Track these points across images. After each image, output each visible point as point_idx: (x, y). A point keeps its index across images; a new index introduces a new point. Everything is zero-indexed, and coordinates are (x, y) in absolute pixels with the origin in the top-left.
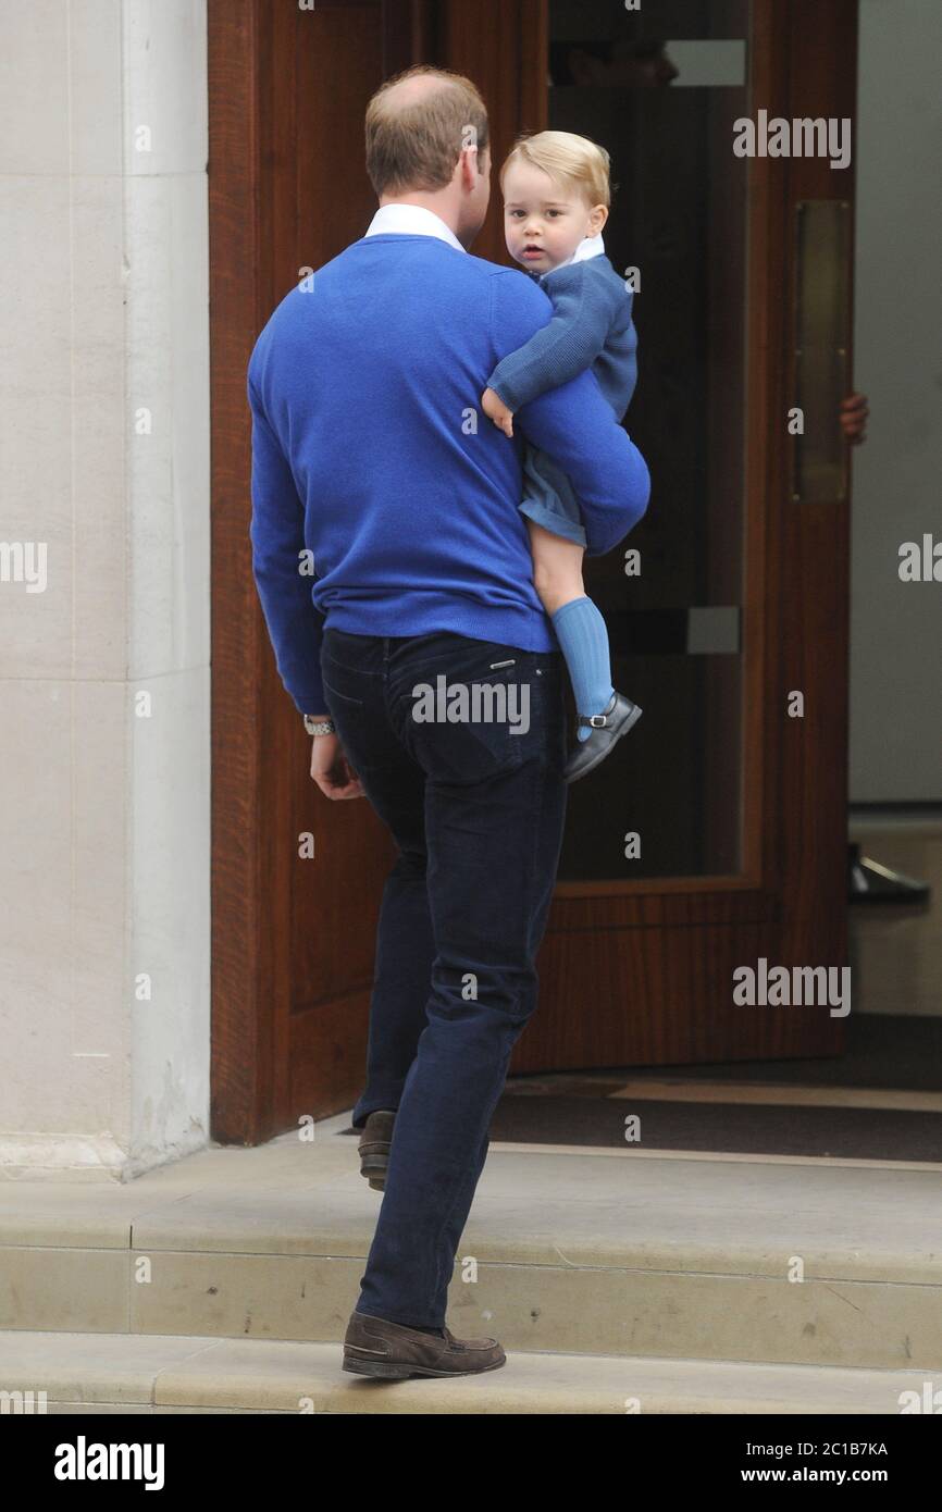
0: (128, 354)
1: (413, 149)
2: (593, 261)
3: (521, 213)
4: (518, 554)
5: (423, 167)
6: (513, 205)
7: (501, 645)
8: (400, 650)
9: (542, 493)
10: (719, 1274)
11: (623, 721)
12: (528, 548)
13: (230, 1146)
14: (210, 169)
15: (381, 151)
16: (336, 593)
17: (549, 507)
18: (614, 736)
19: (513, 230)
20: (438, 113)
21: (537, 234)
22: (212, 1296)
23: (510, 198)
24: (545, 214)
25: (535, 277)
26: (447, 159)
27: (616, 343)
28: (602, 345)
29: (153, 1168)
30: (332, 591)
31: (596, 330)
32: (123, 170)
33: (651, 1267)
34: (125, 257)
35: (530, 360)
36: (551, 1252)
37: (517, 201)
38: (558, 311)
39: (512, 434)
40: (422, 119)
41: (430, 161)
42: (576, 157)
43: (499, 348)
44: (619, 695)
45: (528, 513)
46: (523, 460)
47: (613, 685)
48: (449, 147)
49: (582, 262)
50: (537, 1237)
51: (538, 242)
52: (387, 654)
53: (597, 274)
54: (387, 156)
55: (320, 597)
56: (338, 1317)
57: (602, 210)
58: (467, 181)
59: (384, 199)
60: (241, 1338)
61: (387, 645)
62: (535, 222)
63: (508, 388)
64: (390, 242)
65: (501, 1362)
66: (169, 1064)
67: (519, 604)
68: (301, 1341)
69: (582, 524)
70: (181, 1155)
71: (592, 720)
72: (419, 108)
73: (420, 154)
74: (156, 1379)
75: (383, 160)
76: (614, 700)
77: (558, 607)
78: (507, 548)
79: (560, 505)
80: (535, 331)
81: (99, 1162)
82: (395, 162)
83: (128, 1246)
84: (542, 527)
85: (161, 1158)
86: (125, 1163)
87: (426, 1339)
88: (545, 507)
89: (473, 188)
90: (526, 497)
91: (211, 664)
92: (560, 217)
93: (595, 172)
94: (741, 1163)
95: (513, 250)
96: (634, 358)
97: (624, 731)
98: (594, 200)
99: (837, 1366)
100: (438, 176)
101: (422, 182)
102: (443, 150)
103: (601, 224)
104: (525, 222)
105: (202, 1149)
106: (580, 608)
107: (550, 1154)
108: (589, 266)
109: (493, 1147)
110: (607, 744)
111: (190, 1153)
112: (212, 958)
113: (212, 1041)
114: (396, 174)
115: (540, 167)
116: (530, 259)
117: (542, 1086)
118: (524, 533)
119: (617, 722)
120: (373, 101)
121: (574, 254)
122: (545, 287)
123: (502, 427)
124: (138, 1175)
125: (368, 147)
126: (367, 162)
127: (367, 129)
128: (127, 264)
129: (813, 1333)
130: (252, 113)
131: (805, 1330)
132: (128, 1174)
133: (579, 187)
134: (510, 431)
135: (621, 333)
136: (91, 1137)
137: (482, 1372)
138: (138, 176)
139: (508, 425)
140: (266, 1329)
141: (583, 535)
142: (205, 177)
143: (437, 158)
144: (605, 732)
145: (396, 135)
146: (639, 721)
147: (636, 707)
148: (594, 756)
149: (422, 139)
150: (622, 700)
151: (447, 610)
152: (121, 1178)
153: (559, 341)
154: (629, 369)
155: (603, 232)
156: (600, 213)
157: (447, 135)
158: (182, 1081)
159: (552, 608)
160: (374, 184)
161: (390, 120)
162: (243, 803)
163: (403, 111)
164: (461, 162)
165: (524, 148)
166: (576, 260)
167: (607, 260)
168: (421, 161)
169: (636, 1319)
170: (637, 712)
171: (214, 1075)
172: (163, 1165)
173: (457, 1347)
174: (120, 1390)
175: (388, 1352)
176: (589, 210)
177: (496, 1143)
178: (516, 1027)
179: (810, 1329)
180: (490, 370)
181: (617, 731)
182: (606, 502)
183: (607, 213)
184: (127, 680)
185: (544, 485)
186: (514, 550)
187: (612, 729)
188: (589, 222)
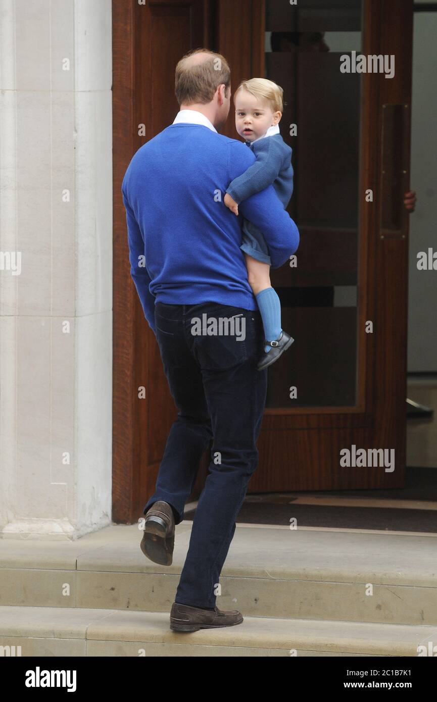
0: (76, 171)
1: (196, 84)
2: (274, 136)
3: (243, 114)
4: (241, 268)
5: (201, 92)
6: (240, 110)
7: (236, 307)
8: (191, 310)
9: (251, 241)
10: (339, 582)
11: (285, 344)
12: (245, 265)
13: (120, 524)
14: (113, 89)
15: (182, 85)
16: (160, 286)
17: (254, 248)
18: (281, 351)
19: (239, 121)
20: (208, 69)
21: (250, 123)
22: (112, 591)
23: (238, 107)
24: (254, 114)
25: (248, 144)
26: (211, 90)
27: (284, 174)
28: (278, 173)
29: (86, 534)
30: (158, 285)
31: (274, 167)
32: (74, 89)
33: (308, 579)
34: (75, 128)
35: (245, 180)
36: (263, 572)
37: (241, 108)
38: (258, 159)
39: (238, 214)
40: (201, 71)
41: (204, 90)
42: (268, 89)
43: (231, 177)
44: (284, 332)
45: (244, 250)
46: (242, 226)
47: (282, 328)
48: (212, 84)
49: (269, 137)
50: (257, 565)
51: (250, 127)
52: (184, 312)
53: (275, 142)
54: (185, 86)
55: (153, 288)
56: (168, 601)
57: (279, 114)
58: (220, 100)
59: (182, 107)
60: (125, 610)
61: (184, 308)
62: (249, 118)
63: (235, 193)
64: (183, 127)
65: (241, 621)
66: (93, 488)
67: (242, 289)
68: (152, 611)
69: (269, 255)
70: (99, 529)
71: (272, 343)
72: (200, 66)
73: (199, 87)
74: (87, 628)
75: (182, 89)
76: (282, 334)
77: (259, 291)
78: (236, 266)
79: (259, 247)
80: (247, 169)
81: (62, 531)
82: (188, 90)
83: (75, 569)
84: (251, 257)
85: (90, 530)
86: (74, 531)
87: (207, 613)
88: (252, 247)
89: (222, 103)
90: (243, 243)
91: (113, 310)
92: (260, 116)
93: (276, 96)
94: (349, 533)
95: (239, 130)
96: (292, 181)
97: (286, 348)
98: (276, 109)
99: (390, 624)
100: (207, 97)
101: (199, 99)
102: (210, 86)
103: (278, 120)
104: (245, 118)
105: (108, 525)
106: (268, 292)
107: (263, 529)
108: (272, 138)
109: (238, 525)
110: (278, 354)
111: (103, 528)
112: (113, 441)
113: (113, 478)
114: (188, 95)
115: (252, 93)
116: (246, 135)
117: (261, 499)
118: (243, 258)
119: (283, 344)
120: (179, 63)
121: (266, 133)
122: (253, 149)
123: (233, 211)
124: (80, 537)
125: (176, 83)
126: (175, 90)
127: (176, 75)
128: (76, 131)
129: (380, 609)
130: (132, 64)
131: (377, 608)
132: (75, 537)
133: (269, 103)
134: (237, 212)
135: (286, 169)
136: (58, 520)
137: (233, 625)
138: (81, 92)
139: (236, 210)
140: (136, 606)
141: (269, 260)
142: (111, 92)
143: (207, 89)
144: (276, 348)
145: (189, 77)
146: (293, 344)
147: (291, 338)
148: (272, 359)
149: (200, 79)
150: (285, 335)
151: (212, 292)
152: (72, 538)
153: (259, 172)
154: (289, 186)
155: (279, 124)
156: (278, 115)
157: (212, 79)
158: (99, 495)
159: (256, 292)
160: (178, 100)
161: (187, 71)
162: (127, 371)
163: (192, 67)
164: (217, 92)
165: (245, 85)
166: (267, 136)
167: (280, 136)
168: (199, 90)
169: (301, 602)
170: (292, 340)
171: (113, 493)
172: (91, 533)
173: (221, 615)
174: (71, 633)
175: (190, 620)
176: (274, 112)
177: (239, 524)
178: (248, 475)
179: (379, 607)
180: (227, 186)
181: (282, 349)
182: (279, 245)
183: (281, 115)
184: (75, 316)
185: (252, 238)
186: (239, 267)
187: (280, 348)
188: (273, 119)
